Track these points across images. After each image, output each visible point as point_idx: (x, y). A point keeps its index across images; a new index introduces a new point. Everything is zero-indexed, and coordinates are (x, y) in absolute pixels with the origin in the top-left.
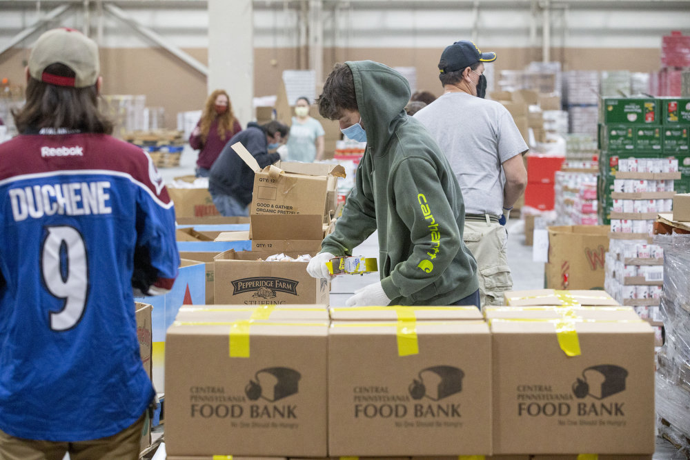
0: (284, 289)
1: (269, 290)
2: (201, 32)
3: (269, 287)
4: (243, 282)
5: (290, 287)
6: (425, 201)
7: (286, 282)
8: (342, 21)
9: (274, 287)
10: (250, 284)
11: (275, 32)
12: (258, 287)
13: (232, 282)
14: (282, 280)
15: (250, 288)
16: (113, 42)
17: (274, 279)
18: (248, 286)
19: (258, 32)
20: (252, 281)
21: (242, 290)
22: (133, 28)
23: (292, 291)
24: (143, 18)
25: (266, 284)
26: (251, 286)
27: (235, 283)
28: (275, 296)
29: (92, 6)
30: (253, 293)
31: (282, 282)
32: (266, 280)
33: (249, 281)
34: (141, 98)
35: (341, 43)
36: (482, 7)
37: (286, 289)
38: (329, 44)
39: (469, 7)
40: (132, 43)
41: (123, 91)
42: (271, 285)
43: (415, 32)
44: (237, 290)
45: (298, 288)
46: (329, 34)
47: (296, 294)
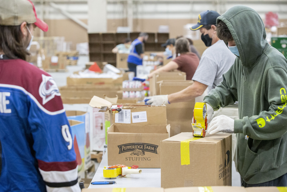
0: (150, 150)
1: (140, 151)
2: (85, 13)
3: (141, 149)
4: (125, 146)
5: (153, 149)
6: (285, 93)
7: (151, 146)
8: (140, 8)
9: (144, 149)
10: (129, 147)
11: (114, 12)
12: (134, 149)
13: (118, 146)
14: (148, 145)
15: (129, 150)
16: (52, 17)
17: (143, 144)
18: (128, 148)
19: (109, 13)
20: (130, 145)
21: (124, 151)
22: (59, 11)
23: (155, 151)
24: (63, 8)
25: (139, 147)
26: (130, 148)
27: (120, 147)
28: (144, 154)
29: (44, 3)
30: (131, 152)
31: (148, 146)
32: (139, 145)
33: (128, 145)
34: (63, 38)
35: (140, 17)
36: (194, 3)
37: (151, 150)
38: (135, 17)
39: (188, 3)
40: (59, 17)
41: (56, 35)
42: (142, 147)
43: (168, 13)
44: (121, 151)
45: (158, 150)
46: (135, 13)
47: (157, 153)
